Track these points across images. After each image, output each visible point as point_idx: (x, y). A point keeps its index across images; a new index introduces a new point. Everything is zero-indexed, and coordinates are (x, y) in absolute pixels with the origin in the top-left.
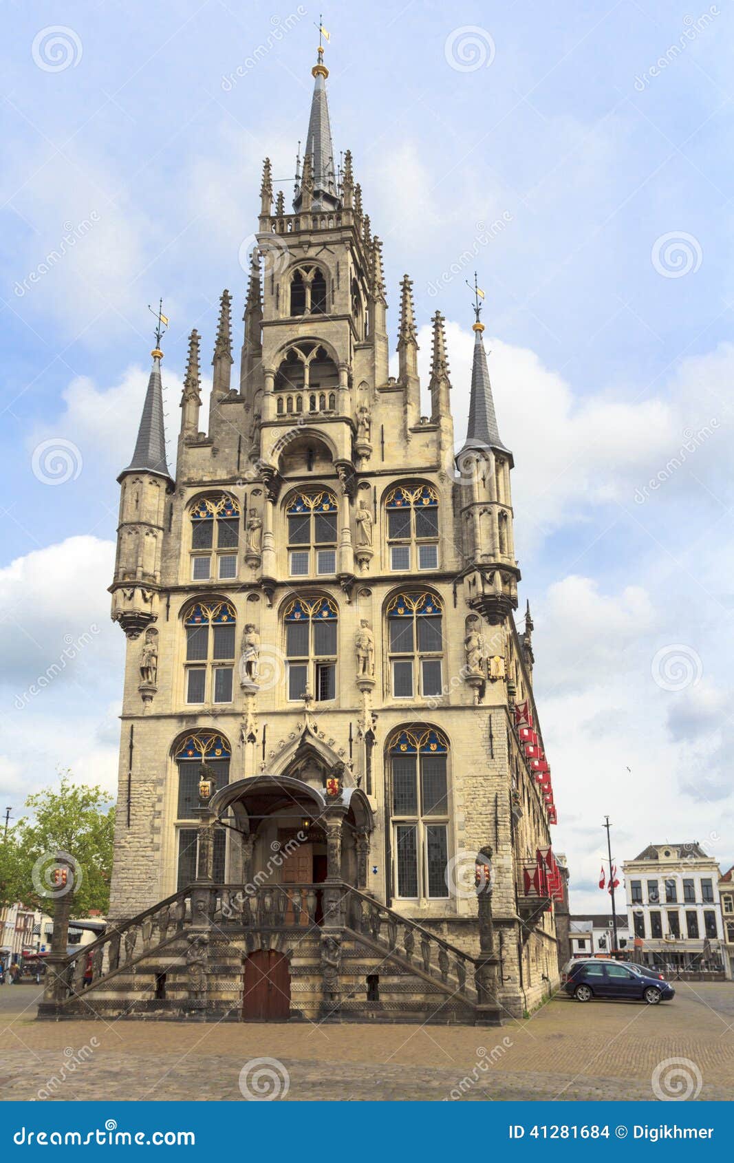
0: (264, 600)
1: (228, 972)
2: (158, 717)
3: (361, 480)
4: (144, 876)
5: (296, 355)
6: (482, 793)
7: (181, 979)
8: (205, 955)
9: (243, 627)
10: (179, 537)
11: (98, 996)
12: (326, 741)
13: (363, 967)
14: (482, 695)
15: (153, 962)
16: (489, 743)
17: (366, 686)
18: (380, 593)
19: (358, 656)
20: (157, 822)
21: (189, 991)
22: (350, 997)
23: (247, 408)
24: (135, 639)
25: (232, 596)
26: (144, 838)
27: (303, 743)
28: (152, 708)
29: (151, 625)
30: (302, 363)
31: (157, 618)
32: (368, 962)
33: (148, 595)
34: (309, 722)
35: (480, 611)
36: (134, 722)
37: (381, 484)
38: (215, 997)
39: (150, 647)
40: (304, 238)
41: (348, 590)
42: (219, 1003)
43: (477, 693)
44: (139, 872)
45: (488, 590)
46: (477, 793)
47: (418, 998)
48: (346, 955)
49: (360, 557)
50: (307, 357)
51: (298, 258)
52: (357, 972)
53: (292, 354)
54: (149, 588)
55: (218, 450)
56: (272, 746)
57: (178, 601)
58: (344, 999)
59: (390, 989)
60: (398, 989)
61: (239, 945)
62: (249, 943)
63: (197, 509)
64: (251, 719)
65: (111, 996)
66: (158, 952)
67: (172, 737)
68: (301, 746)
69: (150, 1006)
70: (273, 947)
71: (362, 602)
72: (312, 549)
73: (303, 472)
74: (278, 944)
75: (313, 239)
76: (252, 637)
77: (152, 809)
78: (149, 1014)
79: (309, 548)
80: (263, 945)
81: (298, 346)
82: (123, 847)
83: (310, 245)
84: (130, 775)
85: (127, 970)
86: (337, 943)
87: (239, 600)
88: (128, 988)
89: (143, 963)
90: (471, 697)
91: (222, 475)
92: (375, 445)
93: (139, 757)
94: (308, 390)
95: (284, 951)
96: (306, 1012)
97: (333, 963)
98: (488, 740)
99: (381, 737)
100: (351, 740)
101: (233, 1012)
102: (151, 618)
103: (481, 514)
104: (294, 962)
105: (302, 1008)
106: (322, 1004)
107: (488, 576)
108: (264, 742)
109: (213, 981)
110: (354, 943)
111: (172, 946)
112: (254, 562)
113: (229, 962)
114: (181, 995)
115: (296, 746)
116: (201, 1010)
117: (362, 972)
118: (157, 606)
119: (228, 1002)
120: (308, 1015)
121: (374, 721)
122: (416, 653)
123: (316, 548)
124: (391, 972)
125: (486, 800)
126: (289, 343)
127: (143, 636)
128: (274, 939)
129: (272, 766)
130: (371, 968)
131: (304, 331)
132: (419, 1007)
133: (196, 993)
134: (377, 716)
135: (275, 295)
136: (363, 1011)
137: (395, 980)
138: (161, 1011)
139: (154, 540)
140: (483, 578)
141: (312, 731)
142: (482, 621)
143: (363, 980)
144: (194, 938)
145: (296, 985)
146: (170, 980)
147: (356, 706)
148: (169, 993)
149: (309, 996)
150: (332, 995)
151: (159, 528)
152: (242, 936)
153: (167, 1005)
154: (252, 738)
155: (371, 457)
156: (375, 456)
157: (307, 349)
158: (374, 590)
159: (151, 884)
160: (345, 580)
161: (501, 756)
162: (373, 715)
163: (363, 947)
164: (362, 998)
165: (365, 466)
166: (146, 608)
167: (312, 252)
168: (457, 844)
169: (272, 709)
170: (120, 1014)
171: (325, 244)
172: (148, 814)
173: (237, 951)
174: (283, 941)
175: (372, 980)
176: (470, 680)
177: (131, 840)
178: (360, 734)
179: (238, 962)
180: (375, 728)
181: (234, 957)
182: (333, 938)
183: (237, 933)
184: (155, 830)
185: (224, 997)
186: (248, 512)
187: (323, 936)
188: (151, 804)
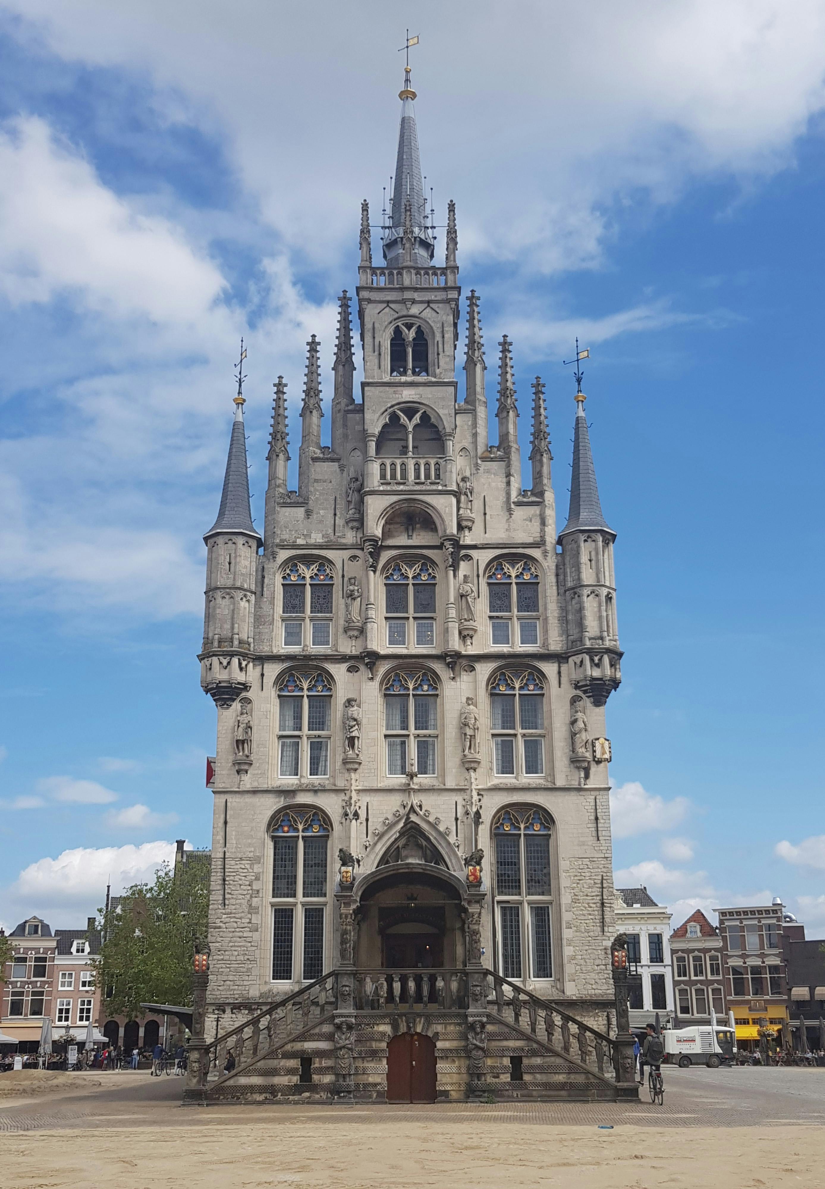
0: (364, 672)
1: (374, 1054)
2: (255, 792)
3: (463, 552)
4: (242, 958)
5: (398, 418)
6: (588, 874)
7: (326, 1063)
8: (353, 1039)
9: (344, 700)
10: (272, 602)
11: (243, 1081)
12: (431, 819)
13: (508, 1049)
14: (587, 777)
15: (298, 1046)
16: (595, 825)
17: (473, 765)
18: (484, 670)
19: (465, 734)
20: (255, 901)
21: (337, 1075)
22: (494, 1077)
23: (342, 468)
24: (227, 708)
25: (332, 668)
26: (241, 918)
27: (408, 821)
28: (248, 782)
29: (244, 694)
30: (405, 427)
31: (250, 687)
32: (511, 1044)
33: (244, 663)
34: (415, 800)
35: (585, 692)
36: (227, 796)
37: (483, 557)
38: (362, 1079)
39: (244, 719)
40: (408, 295)
41: (451, 666)
42: (366, 1085)
43: (582, 775)
44: (236, 953)
45: (596, 673)
46: (583, 874)
47: (561, 1078)
48: (492, 1037)
49: (465, 633)
50: (410, 420)
51: (400, 314)
52: (501, 1053)
53: (394, 418)
54: (244, 656)
55: (312, 512)
56: (376, 824)
57: (273, 670)
58: (490, 1079)
59: (533, 1070)
60: (541, 1070)
61: (385, 1028)
62: (395, 1026)
63: (288, 571)
64: (354, 794)
65: (256, 1080)
66: (303, 1037)
67: (270, 813)
68: (406, 824)
69: (297, 1089)
70: (419, 1030)
71: (465, 678)
72: (411, 619)
73: (402, 540)
74: (423, 1026)
75: (416, 296)
76: (354, 711)
77: (249, 888)
78: (296, 1098)
79: (408, 618)
80: (409, 1028)
81: (401, 410)
82: (220, 927)
83: (414, 302)
84: (225, 853)
85: (272, 1054)
86: (483, 1026)
87: (338, 671)
88: (273, 1072)
89: (288, 1047)
90: (576, 778)
91: (317, 538)
92: (476, 515)
93: (234, 833)
94: (413, 458)
95: (430, 1034)
96: (452, 1092)
97: (481, 1045)
98: (595, 821)
99: (487, 817)
100: (457, 819)
101: (380, 1094)
102: (245, 687)
103: (588, 596)
104: (440, 1045)
105: (449, 1089)
106: (468, 1085)
107: (596, 659)
108: (367, 820)
109: (360, 1064)
110: (497, 1026)
111: (317, 1031)
112: (356, 633)
113: (374, 1045)
114: (327, 1079)
115: (401, 824)
116: (349, 1092)
117: (506, 1053)
118: (252, 674)
119: (376, 1085)
120: (454, 1095)
121: (480, 800)
122: (520, 731)
123: (415, 618)
124: (534, 1053)
125: (592, 882)
126: (392, 406)
127: (236, 705)
128: (420, 1022)
129: (375, 844)
130: (514, 1050)
131: (408, 394)
132: (562, 1086)
133: (344, 1076)
134: (482, 795)
135: (377, 353)
136: (507, 1090)
137: (538, 1061)
138: (307, 1094)
139: (247, 604)
140: (592, 660)
141: (418, 809)
142: (587, 702)
143: (506, 1061)
144: (342, 1023)
145: (441, 1066)
146: (317, 1063)
147: (462, 784)
148: (315, 1077)
149: (455, 1078)
150: (479, 1076)
151: (252, 592)
152: (387, 1020)
153: (314, 1088)
154: (356, 815)
155: (473, 528)
156: (478, 527)
157: (410, 412)
158: (478, 666)
159: (250, 966)
160: (451, 656)
161: (607, 838)
162: (479, 795)
163: (507, 1030)
164: (506, 1078)
165: (468, 539)
166: (241, 677)
167: (415, 310)
168: (564, 925)
169: (375, 786)
170: (266, 1098)
171: (428, 302)
172: (245, 892)
173: (383, 1034)
174: (428, 1023)
175: (516, 1061)
176: (576, 761)
177: (228, 920)
178: (467, 813)
179: (384, 1045)
180: (481, 807)
181: (381, 1041)
182: (480, 1021)
183: (383, 1017)
184: (253, 910)
185: (371, 1080)
186: (346, 579)
187: (470, 1019)
188: (248, 883)
